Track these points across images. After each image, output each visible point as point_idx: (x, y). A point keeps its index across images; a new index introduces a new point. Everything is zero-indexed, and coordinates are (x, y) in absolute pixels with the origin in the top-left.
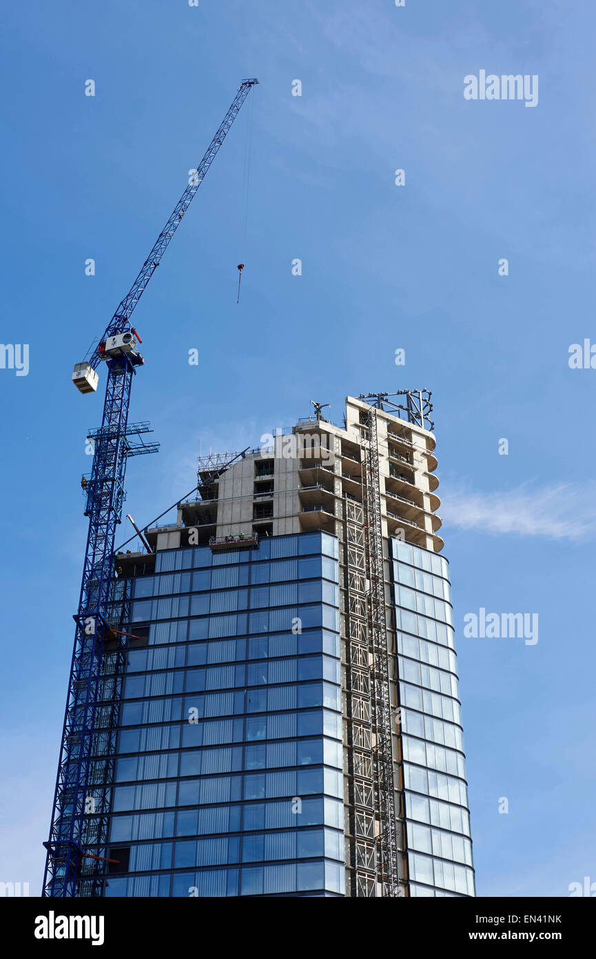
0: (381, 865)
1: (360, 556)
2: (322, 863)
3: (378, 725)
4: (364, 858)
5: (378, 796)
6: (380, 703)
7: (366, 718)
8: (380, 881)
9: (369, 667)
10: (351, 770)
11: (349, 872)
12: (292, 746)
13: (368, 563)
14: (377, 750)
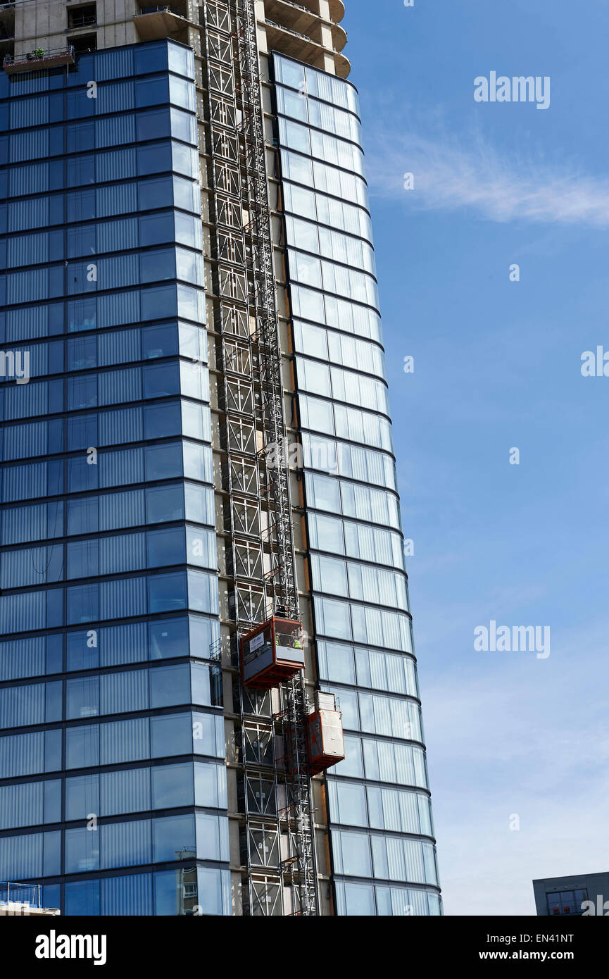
0: (265, 488)
1: (226, 77)
2: (181, 485)
3: (257, 305)
4: (241, 479)
5: (260, 398)
6: (260, 277)
7: (241, 295)
8: (265, 508)
9: (244, 228)
10: (220, 365)
11: (221, 498)
12: (134, 334)
13: (239, 87)
14: (257, 339)
